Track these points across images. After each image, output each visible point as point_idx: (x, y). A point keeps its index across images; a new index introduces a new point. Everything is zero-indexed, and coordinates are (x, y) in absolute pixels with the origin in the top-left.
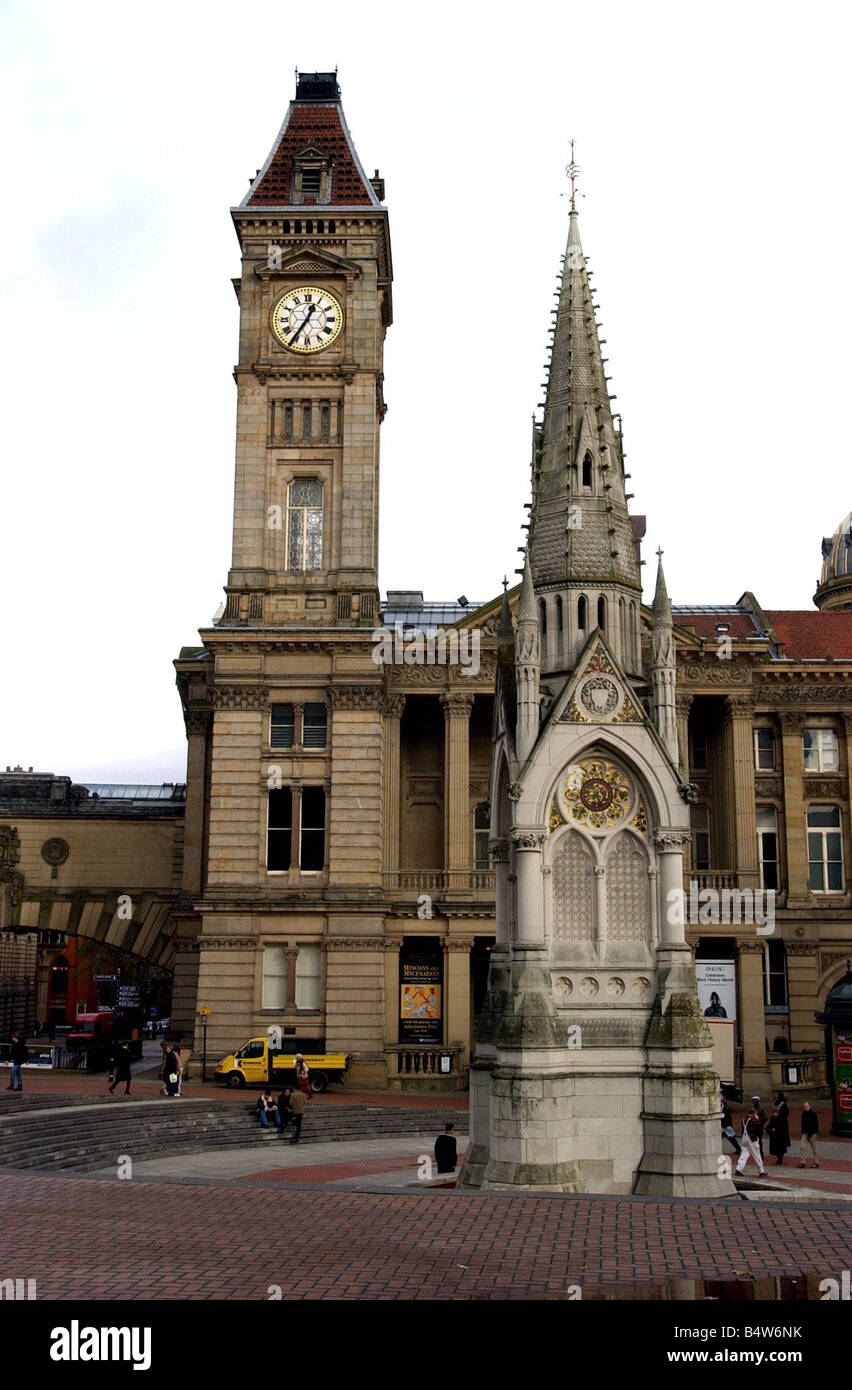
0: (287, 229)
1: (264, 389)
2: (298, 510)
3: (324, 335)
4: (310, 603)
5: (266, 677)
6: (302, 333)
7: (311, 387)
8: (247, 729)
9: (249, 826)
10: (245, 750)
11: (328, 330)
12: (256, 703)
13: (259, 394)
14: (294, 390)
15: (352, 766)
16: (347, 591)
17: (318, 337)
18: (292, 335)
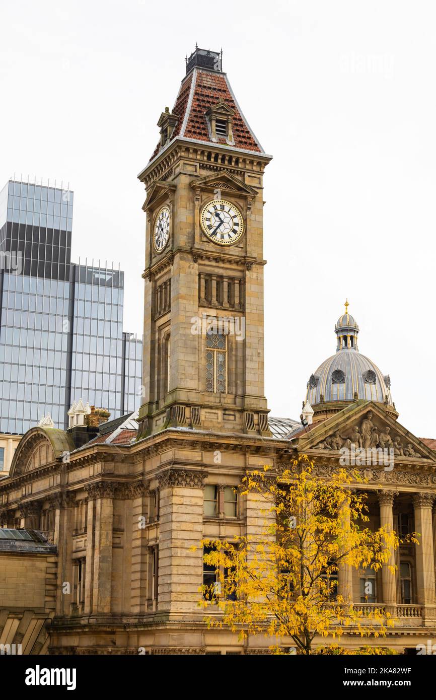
0: (209, 158)
1: (196, 265)
2: (211, 351)
3: (232, 234)
4: (225, 416)
5: (205, 466)
6: (218, 230)
7: (223, 268)
8: (194, 501)
9: (197, 569)
10: (193, 516)
11: (235, 232)
12: (199, 484)
13: (193, 268)
14: (212, 269)
15: (259, 530)
16: (252, 411)
17: (229, 235)
18: (212, 231)
